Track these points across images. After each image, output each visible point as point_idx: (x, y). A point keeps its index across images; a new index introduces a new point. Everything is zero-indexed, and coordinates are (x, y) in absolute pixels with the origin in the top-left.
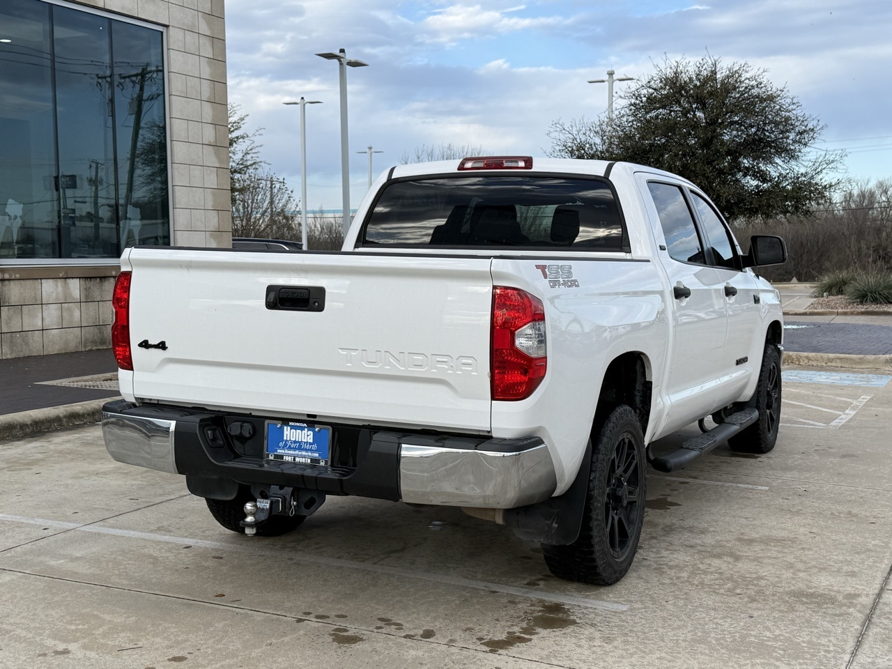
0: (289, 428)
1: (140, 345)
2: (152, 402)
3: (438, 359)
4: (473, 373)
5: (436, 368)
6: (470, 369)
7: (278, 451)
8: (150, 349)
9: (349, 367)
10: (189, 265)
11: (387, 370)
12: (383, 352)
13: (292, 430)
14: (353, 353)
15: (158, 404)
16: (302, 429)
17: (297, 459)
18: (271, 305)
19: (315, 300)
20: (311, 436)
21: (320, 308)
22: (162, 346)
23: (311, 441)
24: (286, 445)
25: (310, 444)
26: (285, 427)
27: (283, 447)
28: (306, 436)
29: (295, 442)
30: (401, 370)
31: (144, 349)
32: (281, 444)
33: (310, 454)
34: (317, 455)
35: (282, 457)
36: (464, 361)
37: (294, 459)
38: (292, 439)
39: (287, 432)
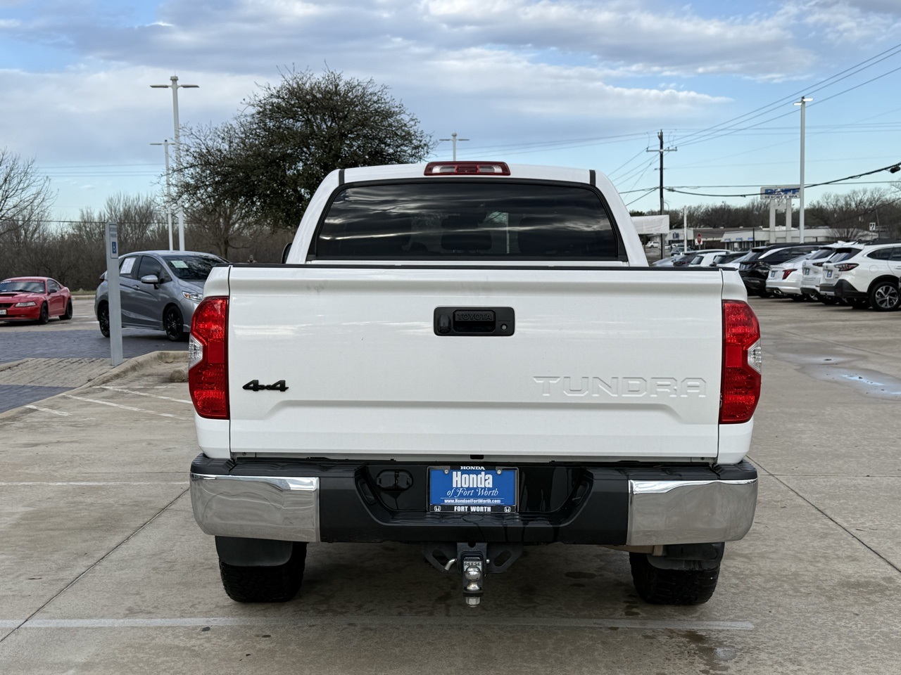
0: (459, 473)
1: (246, 387)
2: (246, 456)
3: (659, 383)
4: (700, 396)
5: (657, 393)
6: (698, 391)
7: (446, 501)
8: (260, 392)
9: (546, 397)
10: (320, 287)
11: (596, 398)
12: (591, 378)
13: (464, 476)
14: (551, 382)
15: (256, 458)
16: (478, 473)
17: (473, 509)
18: (440, 330)
19: (503, 322)
20: (490, 481)
21: (510, 331)
22: (281, 386)
23: (491, 486)
24: (455, 493)
25: (489, 489)
26: (454, 473)
27: (453, 496)
28: (484, 480)
29: (468, 489)
30: (613, 397)
31: (251, 392)
32: (449, 493)
33: (489, 501)
34: (500, 501)
35: (452, 507)
36: (690, 383)
37: (469, 509)
38: (464, 486)
39: (457, 479)
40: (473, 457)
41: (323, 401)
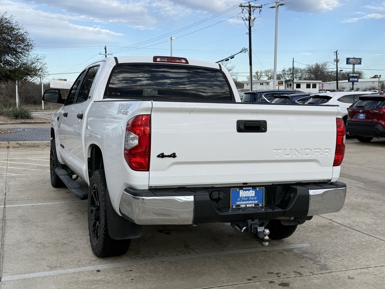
0: (242, 191)
1: (158, 156)
3: (316, 151)
4: (329, 156)
5: (315, 155)
6: (328, 154)
7: (237, 203)
8: (164, 158)
9: (277, 158)
10: (192, 111)
11: (294, 157)
12: (293, 149)
13: (244, 192)
14: (279, 151)
16: (249, 190)
17: (248, 206)
18: (239, 130)
19: (263, 127)
20: (254, 193)
21: (265, 131)
22: (174, 156)
23: (254, 195)
24: (241, 199)
25: (253, 197)
26: (240, 191)
27: (240, 201)
28: (251, 193)
29: (246, 197)
30: (300, 157)
31: (160, 159)
32: (238, 199)
33: (253, 202)
34: (257, 202)
35: (239, 205)
36: (326, 151)
37: (246, 206)
38: (244, 196)
39: (241, 193)
40: (244, 184)
41: (200, 162)
